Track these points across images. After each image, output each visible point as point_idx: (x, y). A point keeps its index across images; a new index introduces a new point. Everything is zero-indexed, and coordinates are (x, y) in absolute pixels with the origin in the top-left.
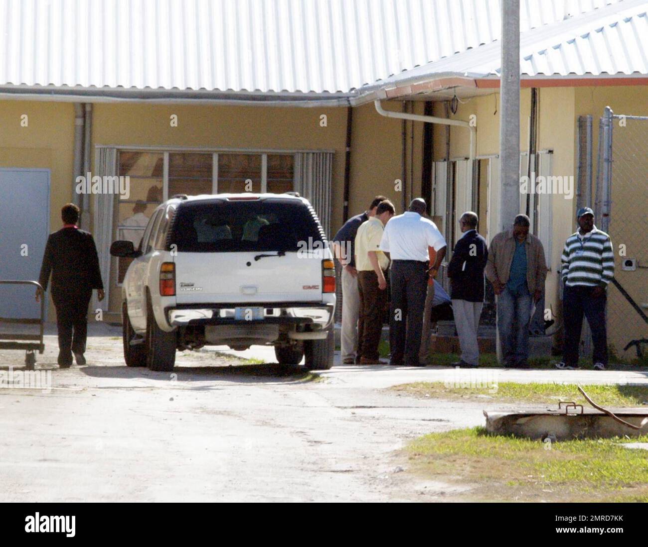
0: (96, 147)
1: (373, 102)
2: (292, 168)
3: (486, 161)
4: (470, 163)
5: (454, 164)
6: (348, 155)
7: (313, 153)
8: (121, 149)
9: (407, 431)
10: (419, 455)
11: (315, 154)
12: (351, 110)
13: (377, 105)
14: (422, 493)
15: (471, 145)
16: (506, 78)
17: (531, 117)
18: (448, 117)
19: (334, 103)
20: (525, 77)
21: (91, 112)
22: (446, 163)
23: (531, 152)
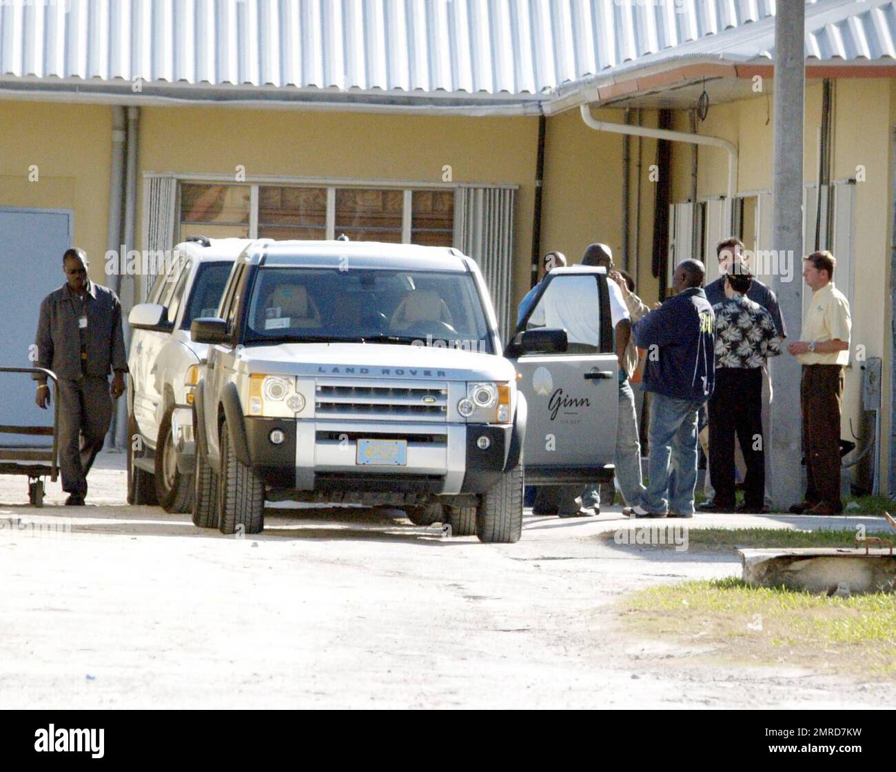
0: (145, 176)
1: (579, 108)
2: (451, 210)
3: (753, 199)
4: (728, 202)
5: (704, 206)
6: (539, 193)
7: (485, 189)
8: (184, 180)
9: (620, 587)
10: (635, 610)
11: (488, 190)
12: (543, 121)
13: (584, 111)
14: (637, 658)
15: (730, 174)
16: (783, 63)
17: (822, 128)
18: (694, 131)
19: (517, 110)
20: (814, 63)
21: (138, 122)
22: (691, 205)
23: (821, 183)
